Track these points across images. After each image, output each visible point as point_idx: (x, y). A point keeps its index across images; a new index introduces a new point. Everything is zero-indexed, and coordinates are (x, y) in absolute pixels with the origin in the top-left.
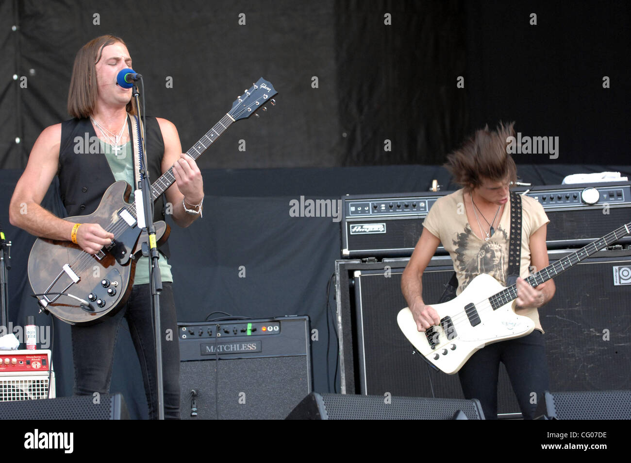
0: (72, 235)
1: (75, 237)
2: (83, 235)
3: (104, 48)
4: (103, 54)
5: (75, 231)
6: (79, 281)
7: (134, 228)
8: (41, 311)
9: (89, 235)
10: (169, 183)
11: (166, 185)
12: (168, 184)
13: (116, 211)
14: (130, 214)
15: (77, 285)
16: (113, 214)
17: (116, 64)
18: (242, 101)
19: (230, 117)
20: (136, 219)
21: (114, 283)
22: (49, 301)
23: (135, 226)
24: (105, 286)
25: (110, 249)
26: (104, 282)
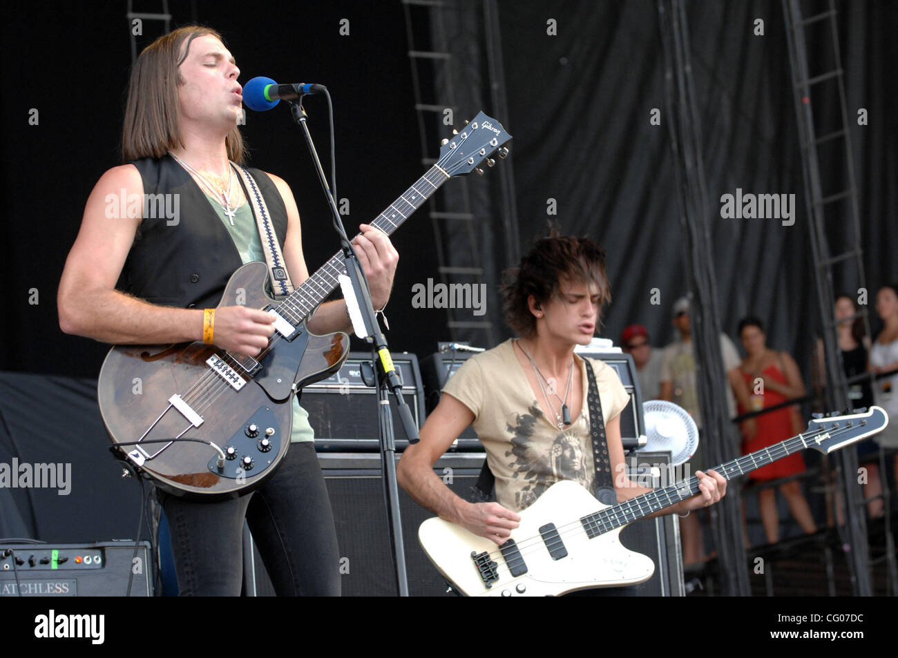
5: (210, 323)
6: (203, 424)
7: (292, 340)
8: (126, 472)
14: (284, 317)
15: (198, 430)
17: (216, 65)
18: (455, 147)
19: (442, 170)
20: (296, 326)
21: (268, 430)
22: (148, 456)
23: (294, 338)
24: (252, 434)
25: (253, 373)
26: (253, 428)
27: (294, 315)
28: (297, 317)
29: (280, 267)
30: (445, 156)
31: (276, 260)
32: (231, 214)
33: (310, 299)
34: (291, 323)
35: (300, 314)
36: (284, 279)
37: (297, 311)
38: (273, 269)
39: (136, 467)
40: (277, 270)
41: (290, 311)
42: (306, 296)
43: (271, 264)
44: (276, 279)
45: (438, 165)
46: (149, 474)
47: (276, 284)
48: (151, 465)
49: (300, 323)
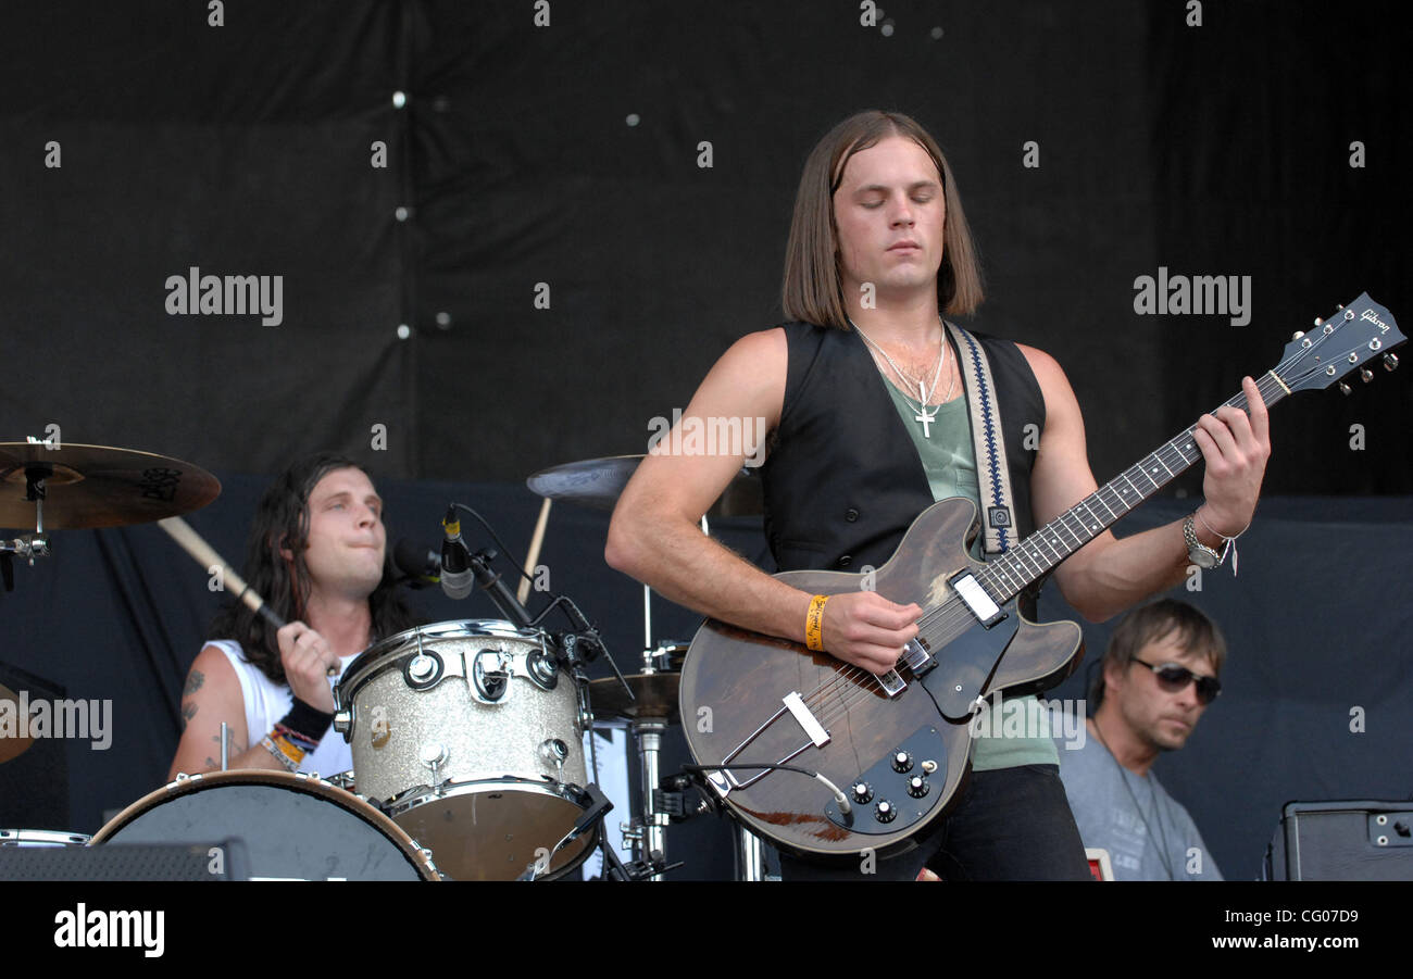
0: (808, 631)
1: (817, 634)
2: (842, 629)
3: (853, 156)
4: (846, 173)
5: (816, 620)
6: (828, 742)
7: (992, 626)
8: (704, 804)
9: (860, 630)
10: (1098, 524)
11: (1091, 529)
12: (1095, 527)
13: (943, 577)
14: (985, 589)
15: (818, 752)
16: (935, 581)
17: (881, 203)
18: (1311, 345)
19: (1279, 381)
20: (1001, 605)
21: (926, 764)
22: (736, 783)
23: (995, 622)
24: (903, 768)
25: (921, 672)
26: (902, 757)
27: (1000, 587)
28: (1004, 591)
29: (1003, 507)
30: (1291, 358)
31: (997, 495)
32: (926, 418)
33: (1030, 565)
34: (994, 599)
35: (1011, 586)
36: (1007, 526)
37: (1007, 581)
38: (990, 509)
39: (718, 799)
40: (996, 511)
41: (996, 581)
42: (1026, 560)
43: (988, 501)
44: (991, 526)
45: (1275, 372)
46: (734, 812)
47: (991, 534)
48: (739, 798)
49: (1008, 600)
